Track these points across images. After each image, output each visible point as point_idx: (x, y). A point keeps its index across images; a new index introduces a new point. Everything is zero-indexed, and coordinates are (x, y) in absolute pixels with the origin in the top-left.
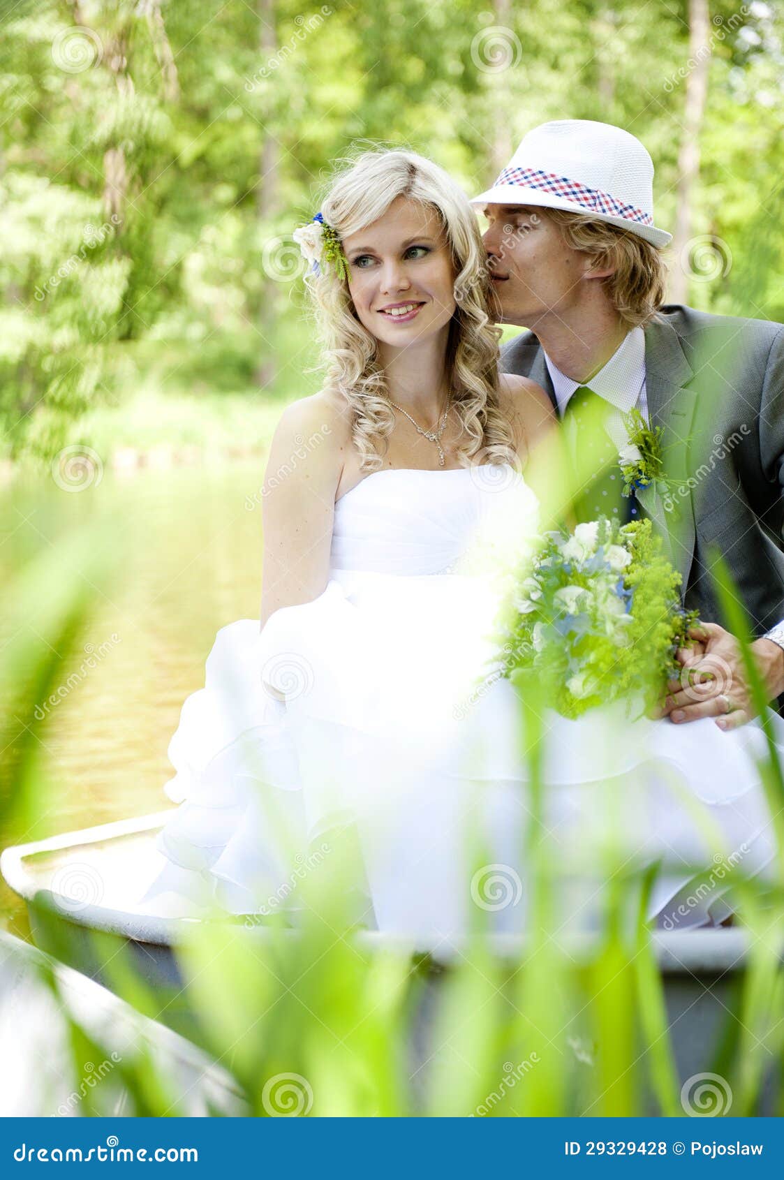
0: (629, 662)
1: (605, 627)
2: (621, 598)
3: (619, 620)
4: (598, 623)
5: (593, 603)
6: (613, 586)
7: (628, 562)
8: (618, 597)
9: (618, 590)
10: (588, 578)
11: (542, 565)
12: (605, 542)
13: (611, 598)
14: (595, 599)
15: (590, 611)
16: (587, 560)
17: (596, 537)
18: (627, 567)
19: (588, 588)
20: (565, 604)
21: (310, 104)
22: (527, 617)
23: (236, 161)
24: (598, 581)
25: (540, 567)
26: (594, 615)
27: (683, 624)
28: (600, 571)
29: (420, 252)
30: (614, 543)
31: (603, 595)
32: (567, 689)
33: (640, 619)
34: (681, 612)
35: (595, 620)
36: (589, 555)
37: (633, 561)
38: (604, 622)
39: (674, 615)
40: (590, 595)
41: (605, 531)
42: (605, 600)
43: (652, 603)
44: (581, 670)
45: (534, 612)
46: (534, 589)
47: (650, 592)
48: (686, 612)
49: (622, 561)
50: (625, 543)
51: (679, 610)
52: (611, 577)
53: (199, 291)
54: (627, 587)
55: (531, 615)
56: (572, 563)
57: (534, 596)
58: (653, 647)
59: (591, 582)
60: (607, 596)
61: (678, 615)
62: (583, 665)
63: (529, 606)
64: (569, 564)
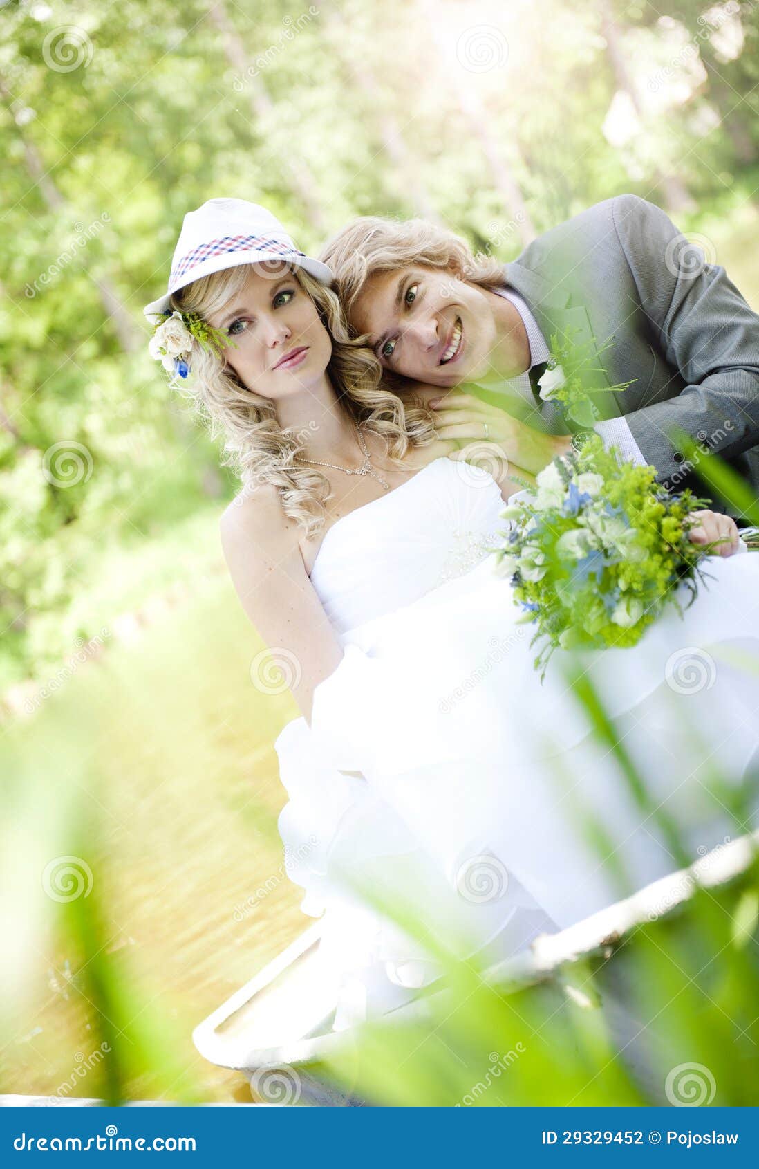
0: (655, 570)
1: (618, 551)
2: (616, 518)
3: (625, 538)
4: (609, 552)
5: (594, 537)
6: (603, 512)
7: (602, 483)
8: (613, 519)
9: (610, 513)
10: (575, 518)
11: (529, 530)
12: (571, 477)
13: (607, 523)
14: (593, 532)
15: (595, 546)
16: (564, 503)
17: (560, 477)
18: (603, 487)
19: (581, 526)
20: (569, 552)
21: (120, 233)
22: (544, 582)
23: (81, 317)
24: (587, 515)
25: (529, 533)
26: (602, 546)
27: (682, 508)
28: (583, 506)
29: (286, 297)
30: (579, 473)
31: (600, 524)
32: (616, 625)
33: (643, 527)
34: (675, 499)
35: (606, 551)
36: (563, 498)
37: (606, 480)
38: (614, 548)
39: (670, 506)
40: (587, 531)
41: (565, 469)
42: (604, 529)
43: (646, 506)
44: (618, 601)
45: (546, 576)
46: (535, 555)
47: (637, 498)
48: (678, 497)
49: (596, 485)
50: (588, 468)
51: (671, 498)
52: (596, 505)
53: (111, 445)
54: (615, 506)
55: (546, 579)
56: (552, 513)
57: (539, 561)
58: (669, 544)
59: (581, 520)
60: (603, 524)
61: (673, 503)
62: (617, 595)
63: (540, 572)
64: (552, 516)
